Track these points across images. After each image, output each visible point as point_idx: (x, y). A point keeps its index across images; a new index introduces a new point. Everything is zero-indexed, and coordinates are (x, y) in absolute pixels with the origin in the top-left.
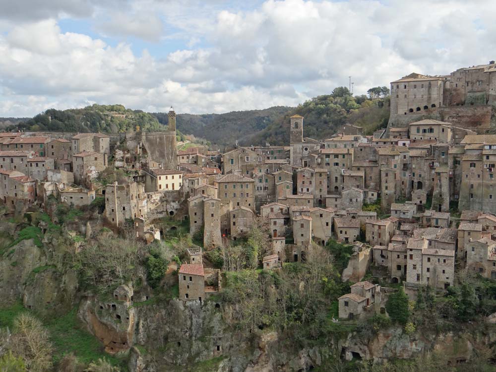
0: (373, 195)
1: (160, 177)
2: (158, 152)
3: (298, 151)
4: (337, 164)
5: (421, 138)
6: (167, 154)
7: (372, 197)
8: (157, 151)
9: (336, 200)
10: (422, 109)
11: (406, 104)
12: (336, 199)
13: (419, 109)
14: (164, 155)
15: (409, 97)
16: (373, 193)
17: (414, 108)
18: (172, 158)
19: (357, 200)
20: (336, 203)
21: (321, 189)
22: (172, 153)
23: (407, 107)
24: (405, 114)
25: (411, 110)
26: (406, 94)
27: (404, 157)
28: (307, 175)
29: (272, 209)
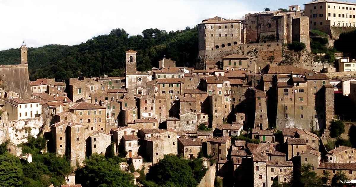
0: (204, 117)
1: (20, 106)
2: (14, 83)
3: (133, 81)
4: (172, 92)
5: (233, 70)
6: (21, 84)
7: (204, 119)
8: (12, 82)
9: (175, 123)
10: (226, 46)
11: (213, 42)
12: (175, 121)
13: (223, 46)
14: (19, 86)
15: (215, 36)
16: (204, 115)
17: (220, 45)
18: (26, 89)
19: (193, 122)
20: (175, 125)
21: (160, 114)
22: (26, 84)
23: (213, 44)
24: (212, 49)
25: (217, 47)
26: (212, 33)
27: (226, 85)
28: (148, 102)
29: (125, 132)
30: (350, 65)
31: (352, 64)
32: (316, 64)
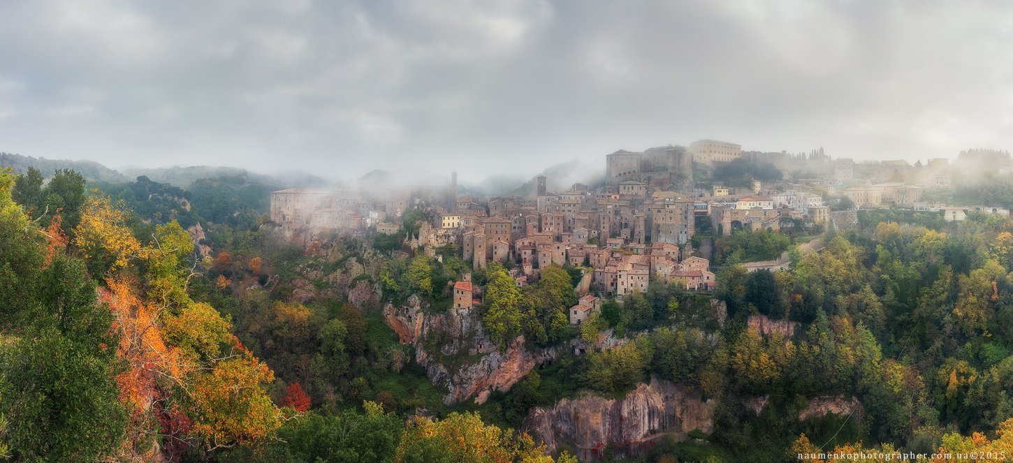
1: (444, 218)
3: (543, 201)
5: (626, 193)
7: (594, 234)
10: (627, 174)
11: (617, 170)
12: (569, 235)
15: (619, 165)
16: (594, 231)
17: (622, 173)
18: (453, 205)
19: (583, 236)
20: (569, 238)
21: (558, 229)
23: (617, 172)
24: (616, 176)
25: (620, 174)
26: (616, 163)
27: (616, 206)
28: (548, 219)
29: (523, 243)
30: (721, 191)
31: (722, 190)
32: (696, 190)
